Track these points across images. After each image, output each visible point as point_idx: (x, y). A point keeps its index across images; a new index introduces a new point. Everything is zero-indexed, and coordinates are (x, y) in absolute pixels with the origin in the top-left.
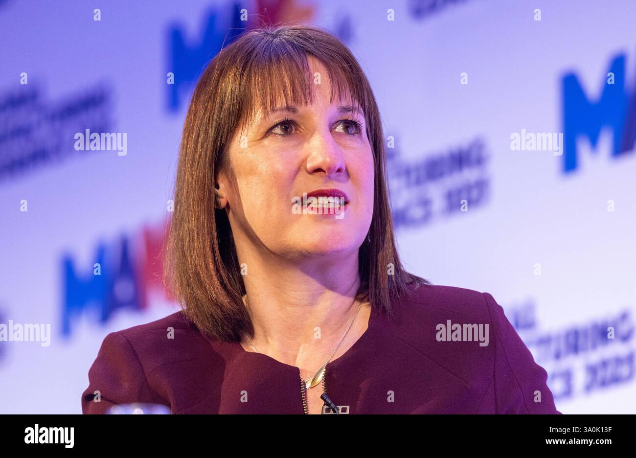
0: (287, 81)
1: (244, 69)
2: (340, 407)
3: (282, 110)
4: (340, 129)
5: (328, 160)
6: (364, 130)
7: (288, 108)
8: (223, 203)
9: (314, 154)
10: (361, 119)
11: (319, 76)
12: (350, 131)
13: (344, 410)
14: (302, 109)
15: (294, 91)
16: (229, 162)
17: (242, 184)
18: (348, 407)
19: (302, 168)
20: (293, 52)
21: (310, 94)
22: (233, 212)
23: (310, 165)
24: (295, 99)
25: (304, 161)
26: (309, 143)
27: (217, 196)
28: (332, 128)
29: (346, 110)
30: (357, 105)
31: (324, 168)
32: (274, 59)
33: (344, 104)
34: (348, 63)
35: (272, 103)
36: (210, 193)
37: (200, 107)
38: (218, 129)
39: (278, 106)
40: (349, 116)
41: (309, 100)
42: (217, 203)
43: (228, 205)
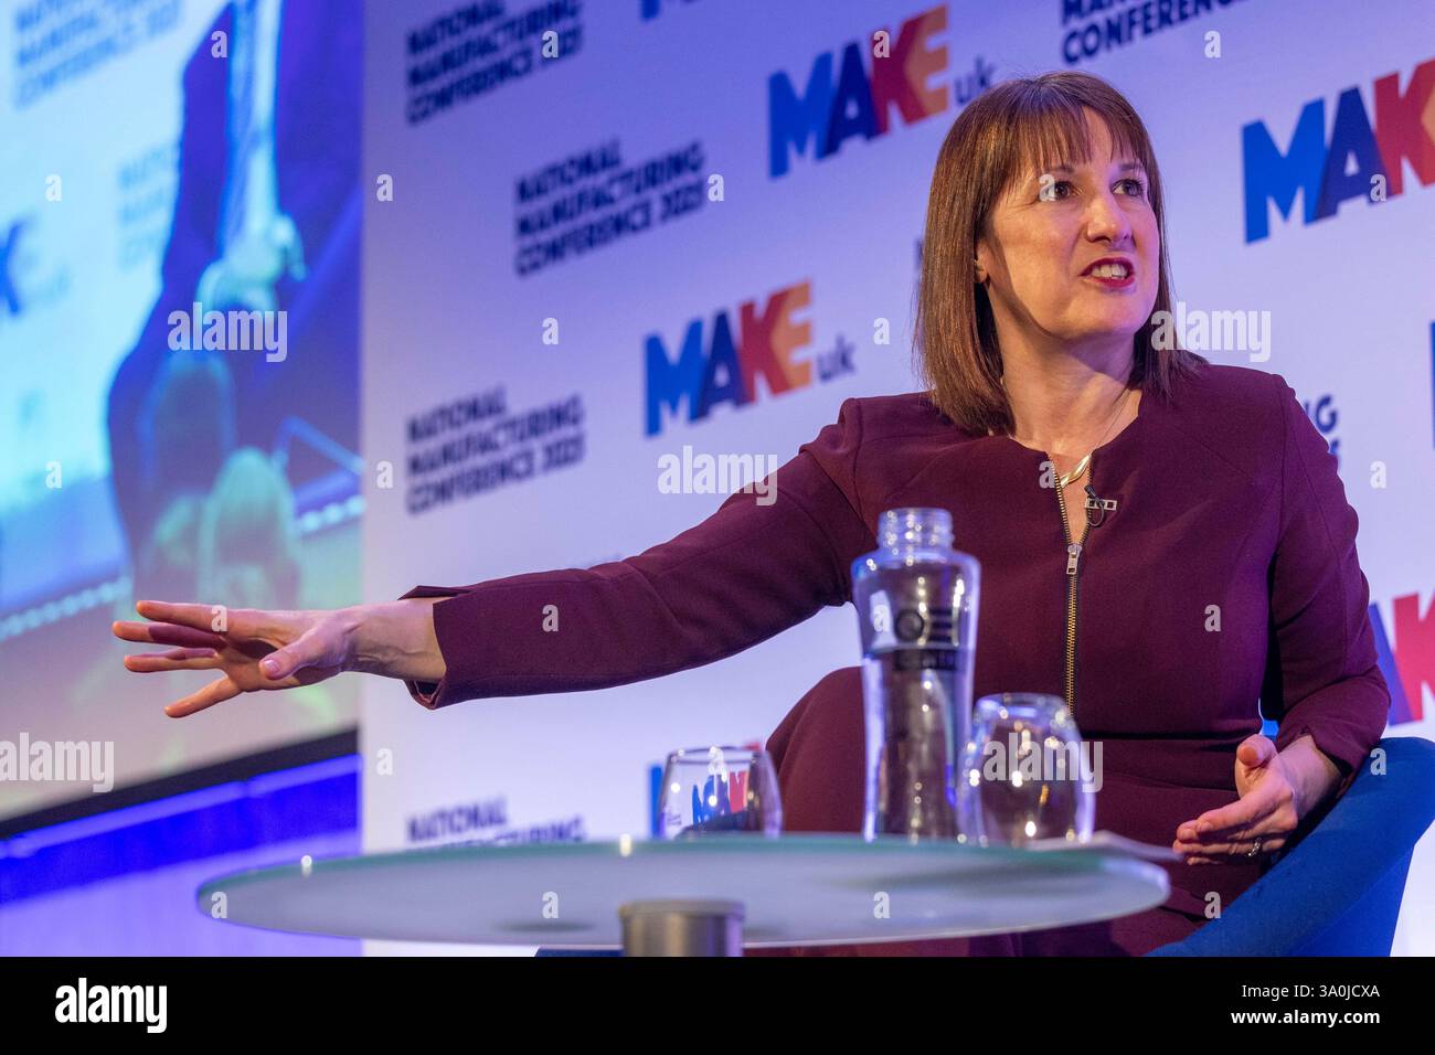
0: (1062, 136)
1: (1009, 123)
2: (1106, 502)
3: (1056, 169)
4: (1119, 190)
5: (1113, 226)
6: (1145, 192)
7: (1063, 168)
8: (982, 276)
9: (1097, 220)
10: (1142, 177)
11: (1098, 129)
12: (1130, 191)
13: (1110, 505)
14: (1078, 168)
15: (1070, 147)
16: (993, 230)
17: (1010, 255)
18: (1115, 502)
19: (1082, 236)
20: (1067, 104)
21: (1089, 149)
22: (995, 287)
23: (1090, 233)
24: (1072, 157)
25: (1084, 227)
26: (1089, 206)
27: (976, 268)
28: (1112, 188)
29: (1126, 167)
30: (1138, 161)
31: (1109, 236)
32: (1046, 111)
33: (1126, 161)
34: (1128, 114)
35: (1046, 161)
36: (969, 266)
37: (955, 167)
38: (979, 192)
39: (1053, 164)
40: (1130, 175)
41: (1087, 158)
42: (976, 277)
43: (988, 279)
